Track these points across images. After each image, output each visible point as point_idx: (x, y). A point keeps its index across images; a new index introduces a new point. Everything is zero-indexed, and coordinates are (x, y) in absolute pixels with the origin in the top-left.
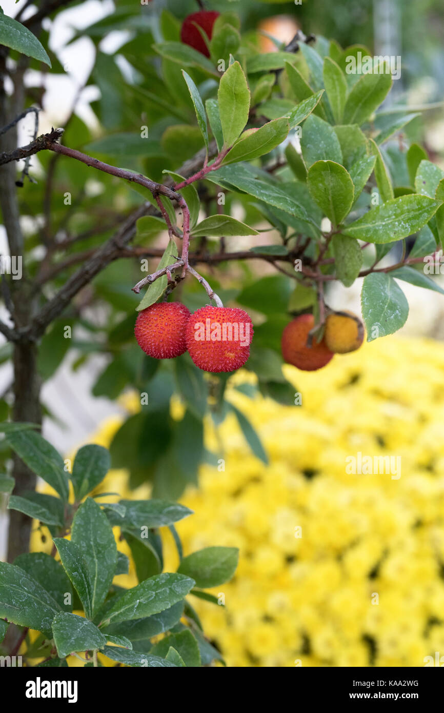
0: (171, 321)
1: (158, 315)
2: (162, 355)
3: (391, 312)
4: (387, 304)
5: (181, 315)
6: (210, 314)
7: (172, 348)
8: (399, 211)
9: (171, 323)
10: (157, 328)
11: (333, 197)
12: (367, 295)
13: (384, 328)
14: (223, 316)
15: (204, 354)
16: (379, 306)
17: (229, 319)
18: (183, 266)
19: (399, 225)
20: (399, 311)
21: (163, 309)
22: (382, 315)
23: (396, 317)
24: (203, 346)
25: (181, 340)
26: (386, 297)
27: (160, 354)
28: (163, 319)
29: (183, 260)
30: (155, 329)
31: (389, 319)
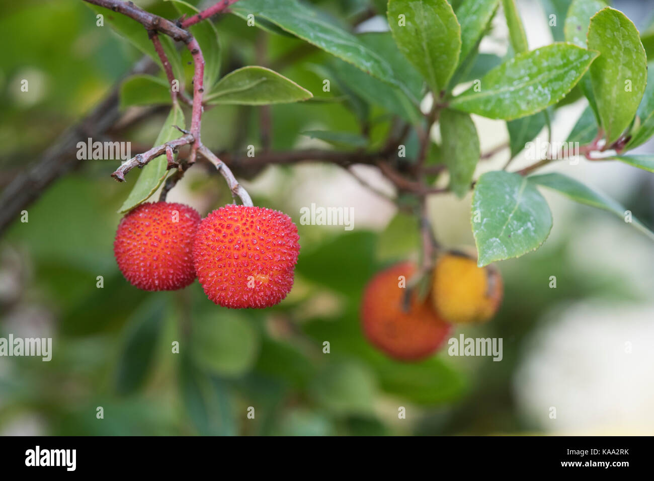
0: (171, 227)
1: (150, 218)
2: (157, 282)
3: (519, 224)
4: (513, 212)
5: (187, 220)
6: (231, 214)
7: (172, 272)
8: (535, 70)
9: (171, 232)
10: (150, 237)
11: (429, 44)
12: (481, 198)
13: (506, 246)
14: (252, 217)
15: (221, 275)
16: (499, 213)
17: (260, 221)
18: (192, 143)
19: (534, 92)
20: (532, 225)
21: (160, 210)
22: (504, 227)
23: (527, 231)
24: (221, 263)
25: (186, 259)
26: (513, 201)
27: (153, 281)
28: (158, 224)
29: (192, 135)
30: (146, 240)
31: (514, 234)
